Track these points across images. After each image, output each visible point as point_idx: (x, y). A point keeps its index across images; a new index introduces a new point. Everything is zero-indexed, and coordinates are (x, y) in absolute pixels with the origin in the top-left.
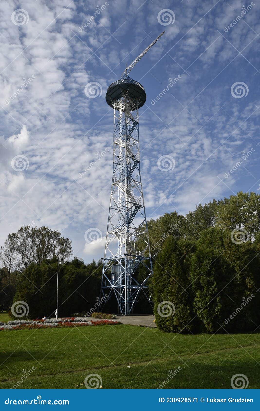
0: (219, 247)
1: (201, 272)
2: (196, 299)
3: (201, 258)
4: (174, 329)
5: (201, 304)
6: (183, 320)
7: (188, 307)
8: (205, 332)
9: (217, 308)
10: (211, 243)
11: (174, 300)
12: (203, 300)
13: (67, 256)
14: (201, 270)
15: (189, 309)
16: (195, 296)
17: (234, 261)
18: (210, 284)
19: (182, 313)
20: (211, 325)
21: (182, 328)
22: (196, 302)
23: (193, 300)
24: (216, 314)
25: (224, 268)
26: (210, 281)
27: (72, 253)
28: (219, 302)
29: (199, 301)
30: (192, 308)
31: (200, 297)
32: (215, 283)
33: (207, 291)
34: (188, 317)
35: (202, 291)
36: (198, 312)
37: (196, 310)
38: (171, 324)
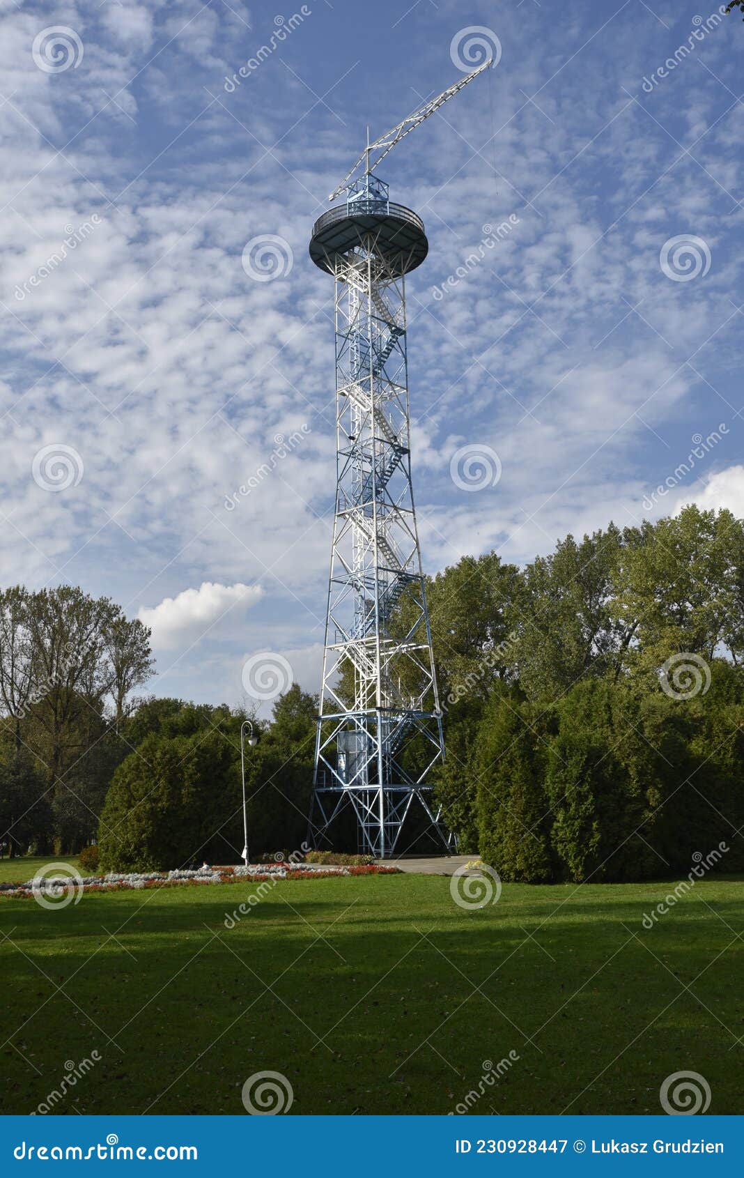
0: (602, 726)
1: (566, 776)
2: (556, 825)
3: (566, 750)
4: (516, 877)
5: (565, 834)
6: (534, 860)
7: (542, 838)
8: (571, 881)
9: (592, 840)
10: (588, 714)
11: (517, 827)
12: (568, 826)
13: (140, 678)
14: (566, 773)
15: (543, 842)
16: (555, 819)
17: (629, 755)
18: (581, 798)
19: (532, 848)
20: (580, 869)
21: (531, 873)
22: (556, 830)
23: (551, 826)
24: (591, 850)
25: (608, 770)
26: (582, 794)
27: (151, 667)
28: (597, 829)
29: (562, 828)
30: (548, 839)
31: (564, 821)
32: (591, 798)
33: (576, 810)
34: (542, 855)
35: (567, 811)
36: (560, 847)
37: (556, 843)
38: (512, 868)
